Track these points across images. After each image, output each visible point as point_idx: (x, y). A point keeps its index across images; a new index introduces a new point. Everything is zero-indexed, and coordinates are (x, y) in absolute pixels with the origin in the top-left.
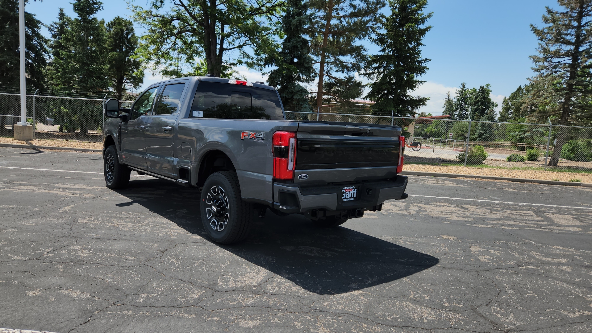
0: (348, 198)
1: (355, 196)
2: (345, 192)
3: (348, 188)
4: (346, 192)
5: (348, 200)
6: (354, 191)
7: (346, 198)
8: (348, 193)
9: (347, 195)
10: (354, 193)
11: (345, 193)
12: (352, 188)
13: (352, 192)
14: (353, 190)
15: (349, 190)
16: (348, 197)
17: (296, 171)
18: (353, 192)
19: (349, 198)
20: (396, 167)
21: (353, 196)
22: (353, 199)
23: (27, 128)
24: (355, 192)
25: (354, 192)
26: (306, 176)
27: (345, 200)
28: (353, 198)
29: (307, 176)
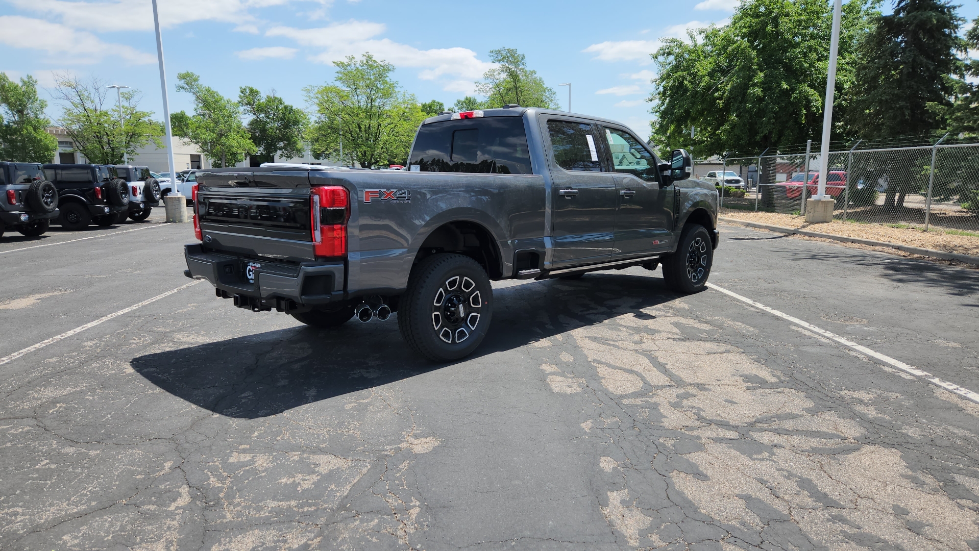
23: (820, 203)
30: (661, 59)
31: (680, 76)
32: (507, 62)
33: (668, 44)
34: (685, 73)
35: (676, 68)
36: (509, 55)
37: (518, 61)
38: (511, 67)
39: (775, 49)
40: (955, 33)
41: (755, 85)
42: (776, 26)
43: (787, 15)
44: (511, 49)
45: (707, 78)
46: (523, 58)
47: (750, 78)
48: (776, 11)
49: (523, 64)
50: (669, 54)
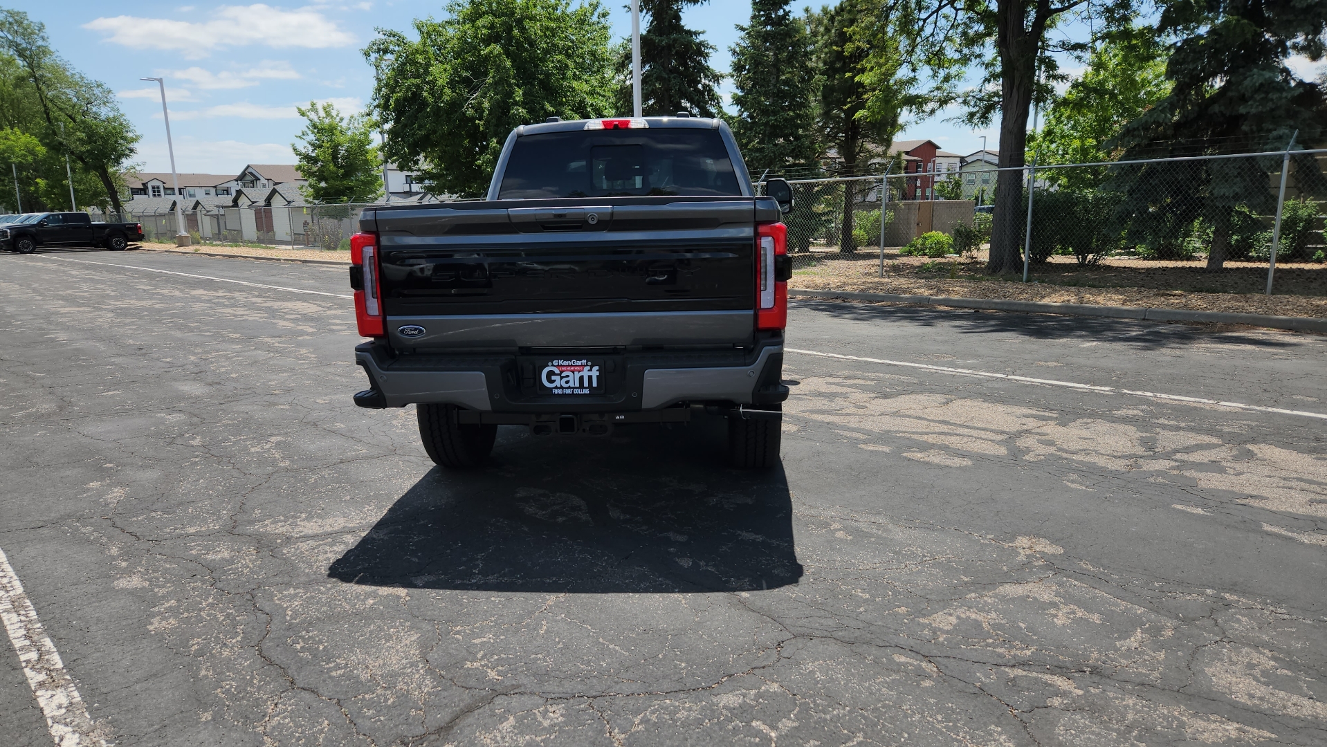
0: (569, 388)
1: (595, 385)
2: (557, 371)
3: (566, 363)
4: (562, 372)
5: (569, 391)
6: (591, 370)
7: (562, 387)
8: (568, 376)
9: (567, 379)
10: (590, 378)
11: (560, 375)
12: (579, 363)
13: (581, 374)
14: (588, 368)
15: (572, 369)
16: (571, 384)
17: (389, 318)
18: (586, 373)
19: (574, 388)
20: (751, 312)
21: (586, 384)
22: (586, 391)
24: (595, 372)
25: (590, 373)
26: (416, 329)
27: (560, 391)
28: (586, 388)
29: (421, 331)
30: (373, 56)
31: (413, 84)
32: (9, 32)
33: (383, 37)
34: (418, 81)
35: (401, 72)
36: (11, 20)
37: (33, 33)
38: (19, 40)
39: (526, 60)
40: (706, 62)
41: (516, 103)
42: (523, 30)
43: (533, 18)
44: (16, 10)
45: (447, 91)
46: (41, 27)
47: (510, 94)
48: (518, 11)
49: (43, 39)
50: (386, 51)
